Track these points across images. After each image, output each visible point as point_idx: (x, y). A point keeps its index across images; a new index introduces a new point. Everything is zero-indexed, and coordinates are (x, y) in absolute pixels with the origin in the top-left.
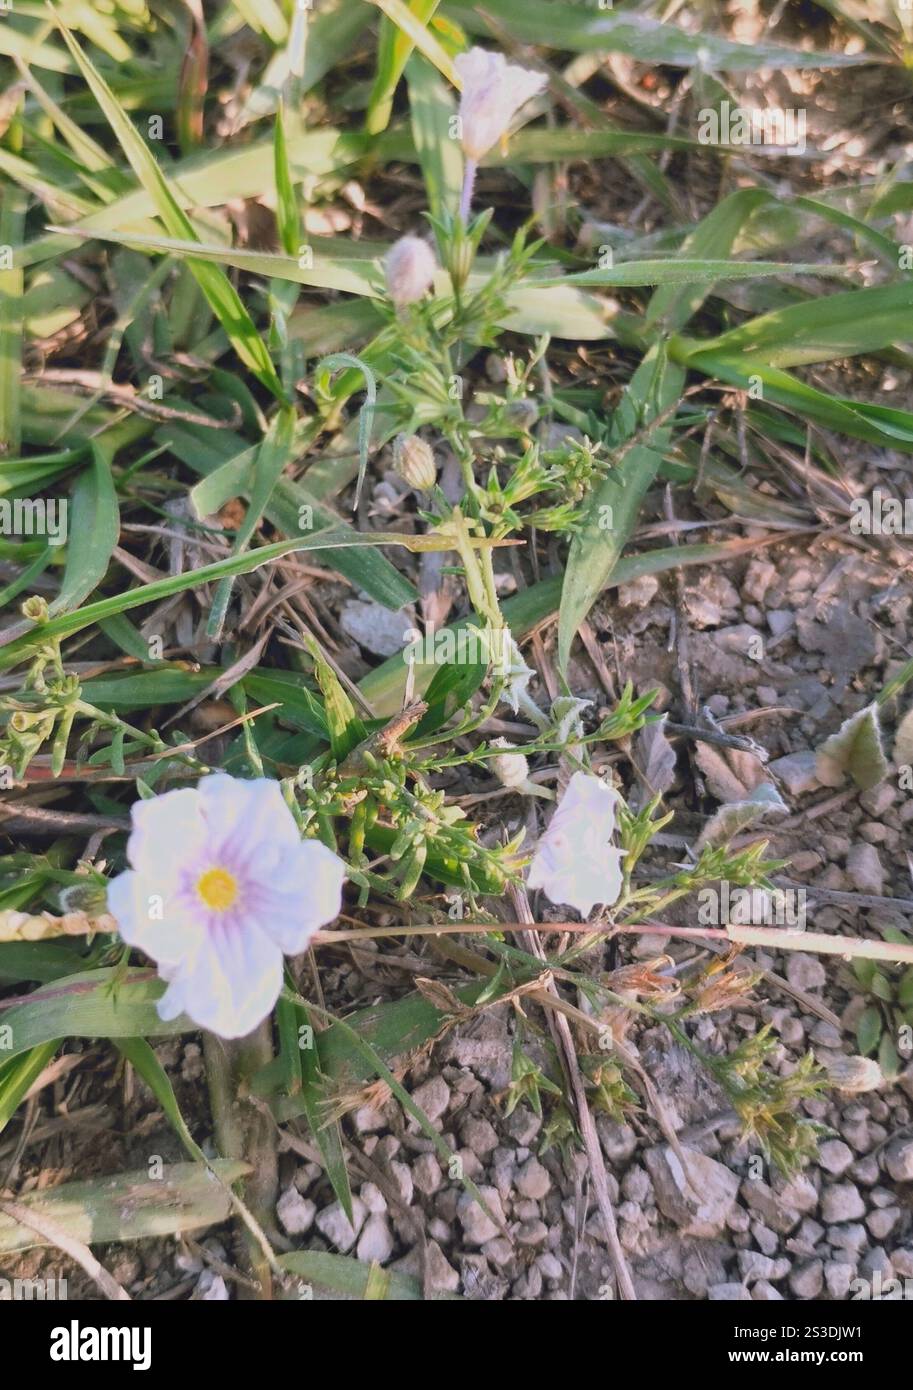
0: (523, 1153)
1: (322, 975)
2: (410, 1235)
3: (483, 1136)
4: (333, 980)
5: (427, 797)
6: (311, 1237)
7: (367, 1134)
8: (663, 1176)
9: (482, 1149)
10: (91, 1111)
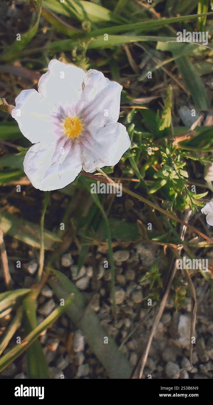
0: (139, 287)
1: (114, 203)
2: (94, 287)
3: (131, 275)
4: (116, 207)
5: (178, 162)
6: (66, 271)
7: (100, 253)
8: (176, 322)
9: (128, 278)
10: (32, 199)
